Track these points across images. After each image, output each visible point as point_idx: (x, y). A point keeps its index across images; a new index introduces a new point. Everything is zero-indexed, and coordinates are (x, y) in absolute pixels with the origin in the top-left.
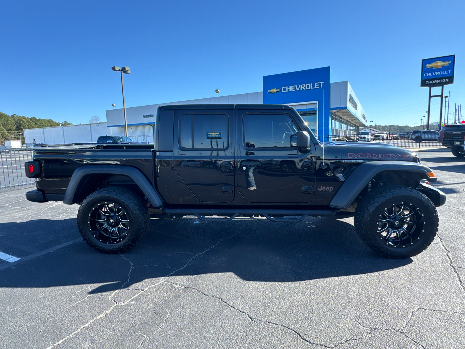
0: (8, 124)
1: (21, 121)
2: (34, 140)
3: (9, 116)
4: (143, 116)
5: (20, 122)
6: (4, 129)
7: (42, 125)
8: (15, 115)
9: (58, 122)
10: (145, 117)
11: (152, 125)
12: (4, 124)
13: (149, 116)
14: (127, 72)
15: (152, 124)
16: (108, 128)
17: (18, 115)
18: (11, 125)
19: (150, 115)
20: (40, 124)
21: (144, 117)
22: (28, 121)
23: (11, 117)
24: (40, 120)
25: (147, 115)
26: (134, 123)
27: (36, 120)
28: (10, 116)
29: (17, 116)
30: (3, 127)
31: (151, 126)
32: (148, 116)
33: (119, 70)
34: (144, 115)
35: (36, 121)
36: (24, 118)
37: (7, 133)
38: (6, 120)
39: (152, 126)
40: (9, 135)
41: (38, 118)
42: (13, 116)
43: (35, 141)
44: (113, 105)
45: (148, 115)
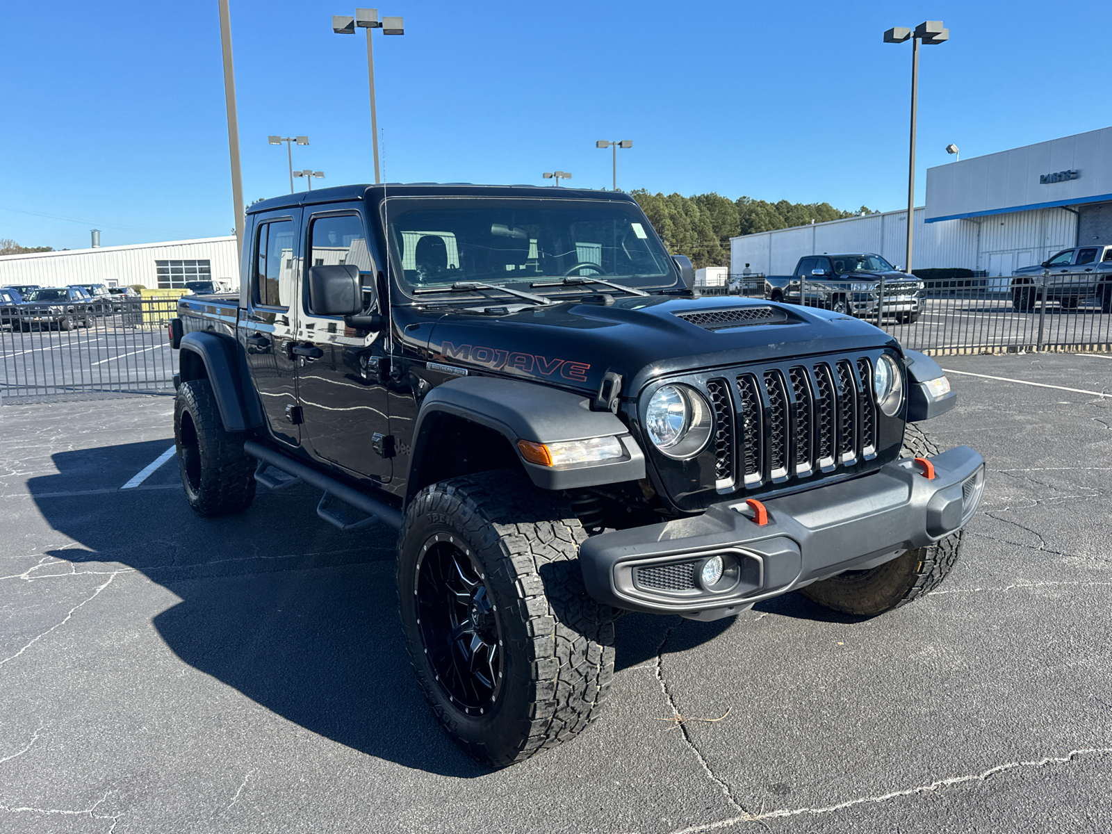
0: (724, 224)
1: (754, 215)
2: (748, 265)
3: (730, 203)
4: (1042, 177)
5: (750, 216)
6: (715, 237)
7: (801, 221)
8: (745, 197)
9: (845, 211)
10: (1049, 182)
11: (1077, 210)
12: (716, 224)
13: (1063, 175)
14: (934, 38)
15: (1075, 206)
16: (929, 224)
17: (751, 199)
18: (731, 225)
19: (1065, 173)
20: (798, 218)
21: (1044, 180)
22: (768, 214)
23: (736, 203)
24: (798, 209)
25: (1055, 174)
26: (1006, 207)
27: (790, 208)
28: (734, 202)
29: (748, 202)
30: (715, 232)
31: (1073, 214)
32: (1060, 176)
33: (907, 37)
34: (1046, 174)
35: (788, 212)
36: (762, 204)
37: (720, 248)
38: (723, 214)
39: (1074, 212)
40: (724, 252)
41: (793, 204)
42: (740, 203)
43: (749, 267)
44: (949, 150)
45: (1058, 172)
